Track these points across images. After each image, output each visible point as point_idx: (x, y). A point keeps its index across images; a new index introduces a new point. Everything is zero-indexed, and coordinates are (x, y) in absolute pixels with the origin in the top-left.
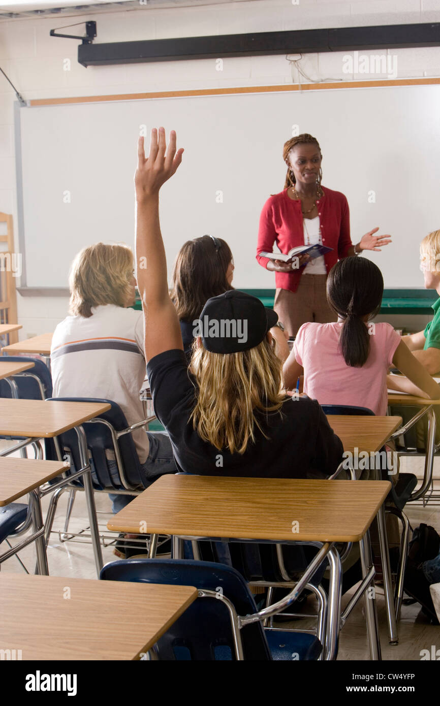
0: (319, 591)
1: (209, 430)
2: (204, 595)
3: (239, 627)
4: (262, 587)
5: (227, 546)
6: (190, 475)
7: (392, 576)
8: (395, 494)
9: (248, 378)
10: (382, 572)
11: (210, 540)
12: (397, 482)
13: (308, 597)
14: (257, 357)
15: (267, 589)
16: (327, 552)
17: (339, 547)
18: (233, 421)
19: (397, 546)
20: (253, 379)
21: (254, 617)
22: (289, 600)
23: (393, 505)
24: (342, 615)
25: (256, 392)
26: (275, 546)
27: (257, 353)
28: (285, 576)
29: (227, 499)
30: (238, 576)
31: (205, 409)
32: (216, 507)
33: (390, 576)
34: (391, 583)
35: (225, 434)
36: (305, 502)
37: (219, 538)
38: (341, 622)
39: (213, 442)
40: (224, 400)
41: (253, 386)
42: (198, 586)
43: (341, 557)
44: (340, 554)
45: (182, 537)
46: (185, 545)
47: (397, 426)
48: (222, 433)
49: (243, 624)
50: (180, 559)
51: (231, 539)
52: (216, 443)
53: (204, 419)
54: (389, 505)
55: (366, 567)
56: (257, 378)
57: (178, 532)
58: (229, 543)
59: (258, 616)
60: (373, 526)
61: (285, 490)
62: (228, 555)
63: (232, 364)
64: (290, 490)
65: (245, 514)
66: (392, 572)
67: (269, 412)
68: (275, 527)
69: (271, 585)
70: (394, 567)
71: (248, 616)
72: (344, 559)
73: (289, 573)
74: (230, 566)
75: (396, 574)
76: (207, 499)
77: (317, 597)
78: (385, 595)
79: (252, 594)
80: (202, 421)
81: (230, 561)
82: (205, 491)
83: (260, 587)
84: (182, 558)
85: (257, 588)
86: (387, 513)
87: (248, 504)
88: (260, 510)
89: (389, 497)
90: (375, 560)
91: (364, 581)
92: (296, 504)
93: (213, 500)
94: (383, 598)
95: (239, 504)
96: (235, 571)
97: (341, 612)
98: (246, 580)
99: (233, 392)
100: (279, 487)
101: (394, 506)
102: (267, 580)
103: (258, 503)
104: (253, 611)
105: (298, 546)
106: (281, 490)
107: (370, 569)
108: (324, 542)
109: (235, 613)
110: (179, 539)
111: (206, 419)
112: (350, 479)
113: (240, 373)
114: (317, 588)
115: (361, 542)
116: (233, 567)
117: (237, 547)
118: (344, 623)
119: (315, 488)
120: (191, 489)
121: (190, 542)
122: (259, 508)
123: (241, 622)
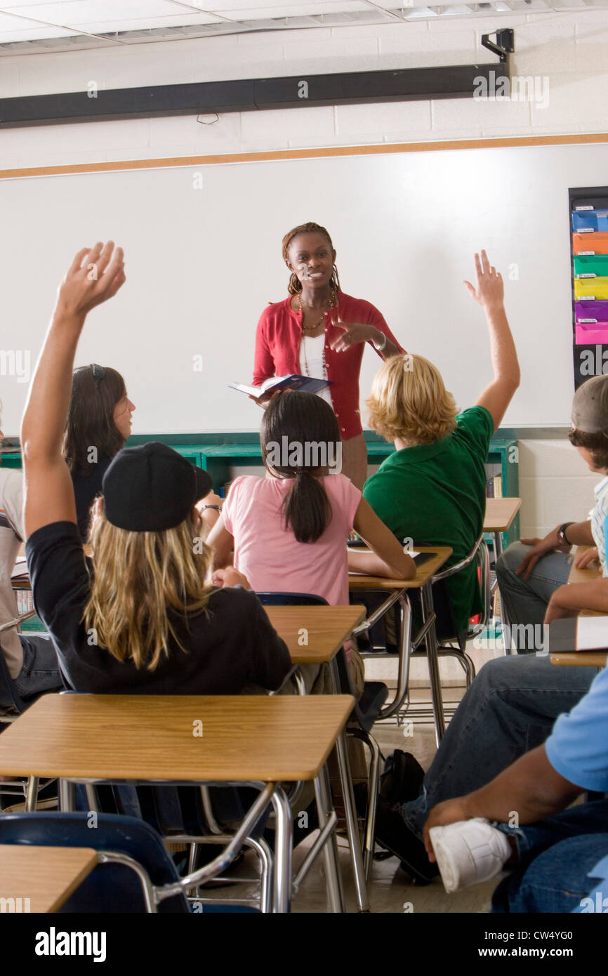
0: (261, 846)
1: (107, 633)
2: (105, 860)
3: (156, 902)
4: (183, 844)
5: (134, 790)
6: (82, 695)
7: (359, 822)
8: (359, 711)
9: (161, 567)
10: (345, 817)
11: (111, 784)
12: (361, 694)
13: (245, 854)
14: (175, 542)
15: (189, 845)
16: (270, 795)
17: (287, 787)
18: (140, 623)
19: (363, 780)
20: (169, 570)
21: (176, 887)
22: (221, 864)
23: (356, 725)
24: (293, 880)
25: (172, 587)
26: (199, 789)
27: (176, 536)
28: (214, 828)
29: (133, 726)
30: (151, 832)
31: (101, 605)
32: (117, 738)
33: (356, 822)
34: (358, 832)
35: (128, 639)
36: (238, 727)
37: (123, 781)
38: (293, 889)
39: (111, 650)
40: (127, 595)
41: (167, 579)
42: (96, 847)
43: (289, 799)
44: (287, 794)
45: (73, 780)
46: (77, 790)
47: (359, 619)
48: (123, 638)
49: (161, 898)
50: (71, 812)
51: (139, 781)
52: (115, 652)
53: (100, 619)
54: (352, 725)
55: (324, 813)
56: (174, 570)
57: (68, 773)
58: (137, 787)
59: (181, 886)
60: (332, 758)
61: (210, 711)
62: (136, 802)
63: (139, 547)
64: (216, 711)
65: (156, 745)
66: (358, 817)
67: (189, 613)
68: (200, 763)
69: (194, 841)
70: (361, 810)
71: (167, 886)
72: (293, 801)
73: (219, 824)
74: (139, 819)
75: (364, 819)
76: (105, 727)
77: (258, 855)
78: (350, 848)
79: (169, 854)
80: (98, 620)
81: (138, 811)
82: (102, 716)
83: (180, 844)
84: (74, 810)
85: (176, 845)
86: (349, 737)
87: (162, 733)
88: (178, 740)
89: (353, 716)
90: (336, 802)
91: (322, 832)
92: (225, 730)
93: (112, 727)
94: (347, 851)
95: (150, 732)
96: (148, 826)
97: (293, 875)
98: (161, 834)
99: (139, 585)
100: (203, 708)
101: (358, 727)
102: (189, 834)
103: (175, 730)
104: (172, 879)
105: (231, 788)
106: (207, 711)
107: (330, 815)
108: (267, 782)
109: (149, 882)
110: (69, 783)
111: (103, 618)
112: (298, 693)
113: (150, 560)
114: (258, 842)
115: (316, 781)
116: (144, 819)
117: (148, 792)
118: (296, 891)
119: (252, 708)
120: (84, 714)
121: (83, 787)
122: (176, 737)
123: (157, 895)
